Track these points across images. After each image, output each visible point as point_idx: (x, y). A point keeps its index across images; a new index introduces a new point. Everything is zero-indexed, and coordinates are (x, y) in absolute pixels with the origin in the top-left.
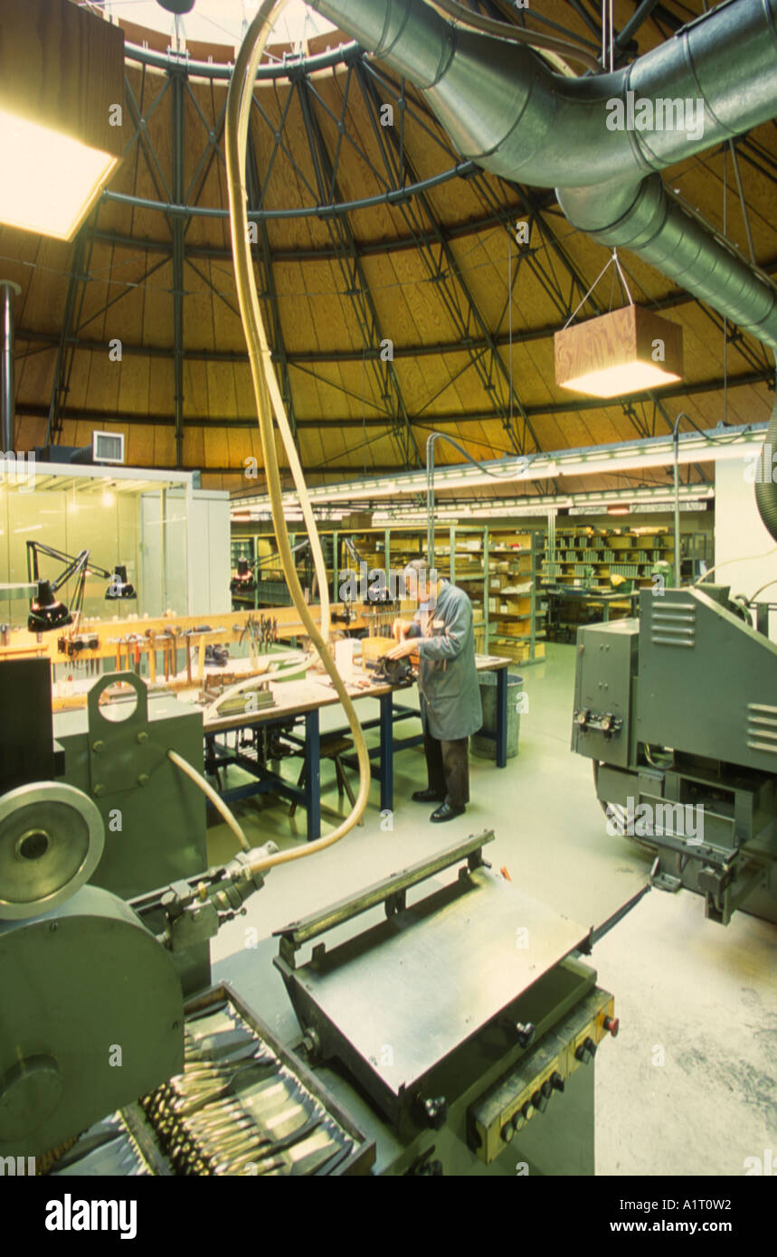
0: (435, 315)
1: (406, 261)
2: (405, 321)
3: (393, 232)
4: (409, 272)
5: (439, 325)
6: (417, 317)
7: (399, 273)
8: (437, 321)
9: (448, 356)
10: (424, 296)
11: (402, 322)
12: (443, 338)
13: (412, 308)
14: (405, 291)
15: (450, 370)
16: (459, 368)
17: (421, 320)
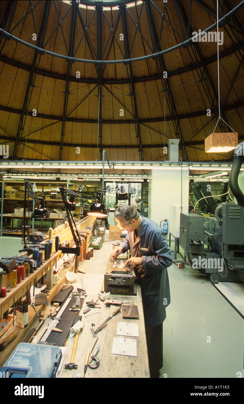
0: (48, 104)
1: (49, 82)
2: (35, 103)
3: (49, 69)
4: (48, 86)
5: (47, 108)
6: (41, 102)
7: (44, 84)
8: (47, 107)
9: (45, 120)
10: (48, 96)
11: (34, 102)
12: (46, 113)
13: (41, 98)
14: (42, 92)
15: (43, 125)
16: (47, 125)
17: (42, 104)
